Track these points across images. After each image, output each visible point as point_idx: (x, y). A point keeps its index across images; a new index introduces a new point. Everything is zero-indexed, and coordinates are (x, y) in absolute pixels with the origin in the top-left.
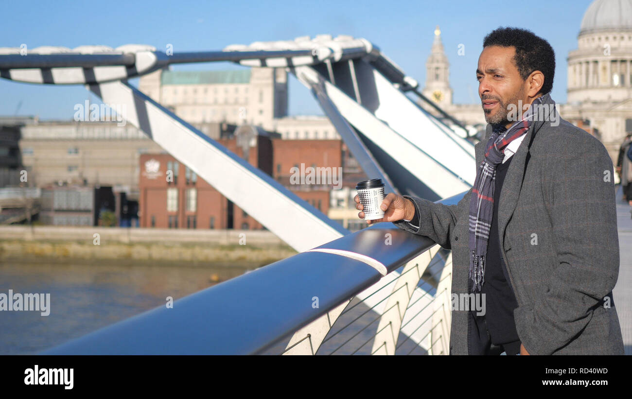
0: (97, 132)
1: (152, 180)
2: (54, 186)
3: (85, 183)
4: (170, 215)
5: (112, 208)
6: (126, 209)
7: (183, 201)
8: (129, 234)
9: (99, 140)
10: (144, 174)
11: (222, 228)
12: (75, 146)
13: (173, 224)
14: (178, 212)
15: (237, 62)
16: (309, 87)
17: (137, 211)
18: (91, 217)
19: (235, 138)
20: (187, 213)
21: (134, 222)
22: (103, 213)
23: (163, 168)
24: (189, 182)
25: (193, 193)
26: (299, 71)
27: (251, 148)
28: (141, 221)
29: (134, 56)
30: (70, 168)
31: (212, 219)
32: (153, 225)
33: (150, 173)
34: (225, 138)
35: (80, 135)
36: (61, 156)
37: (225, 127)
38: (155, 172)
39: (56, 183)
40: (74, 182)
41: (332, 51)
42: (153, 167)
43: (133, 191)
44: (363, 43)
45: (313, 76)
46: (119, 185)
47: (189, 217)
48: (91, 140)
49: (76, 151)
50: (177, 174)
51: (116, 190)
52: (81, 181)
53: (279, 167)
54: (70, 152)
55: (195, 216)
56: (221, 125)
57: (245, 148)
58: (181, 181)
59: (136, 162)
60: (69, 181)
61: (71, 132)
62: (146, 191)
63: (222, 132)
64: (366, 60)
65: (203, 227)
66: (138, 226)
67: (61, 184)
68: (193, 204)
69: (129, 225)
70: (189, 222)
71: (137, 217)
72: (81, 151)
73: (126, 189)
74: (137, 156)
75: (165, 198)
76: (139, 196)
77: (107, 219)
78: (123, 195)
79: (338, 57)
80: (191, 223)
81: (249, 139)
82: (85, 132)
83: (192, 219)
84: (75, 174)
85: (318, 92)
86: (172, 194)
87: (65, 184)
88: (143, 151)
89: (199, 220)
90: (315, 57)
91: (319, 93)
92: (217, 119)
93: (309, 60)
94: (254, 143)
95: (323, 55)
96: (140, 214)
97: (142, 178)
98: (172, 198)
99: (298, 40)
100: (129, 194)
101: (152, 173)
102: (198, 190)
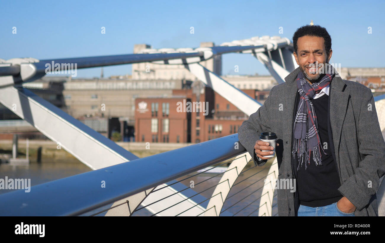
0: (109, 85)
1: (142, 114)
2: (84, 118)
3: (103, 115)
4: (153, 135)
5: (118, 130)
6: (127, 131)
7: (161, 126)
8: (129, 146)
9: (110, 90)
10: (138, 110)
11: (184, 142)
12: (96, 93)
13: (155, 140)
14: (158, 133)
16: (263, 63)
17: (134, 131)
18: (106, 136)
19: (191, 88)
20: (163, 133)
21: (132, 139)
22: (114, 133)
23: (149, 107)
24: (165, 115)
25: (167, 122)
26: (258, 55)
27: (201, 95)
28: (136, 138)
29: (203, 53)
30: (93, 107)
31: (178, 137)
32: (143, 140)
33: (141, 110)
34: (185, 89)
35: (98, 87)
36: (87, 99)
37: (185, 82)
38: (144, 109)
39: (86, 116)
40: (96, 115)
41: (274, 45)
42: (143, 106)
43: (130, 120)
44: (286, 40)
45: (265, 58)
46: (122, 117)
47: (164, 135)
48: (106, 90)
49: (96, 97)
50: (157, 110)
51: (121, 120)
52: (100, 115)
53: (218, 106)
54: (93, 98)
55: (168, 135)
56: (182, 81)
57: (198, 94)
58: (160, 114)
59: (133, 103)
60: (93, 115)
61: (93, 85)
62: (139, 120)
63: (183, 85)
64: (287, 48)
65: (173, 142)
66: (134, 141)
67: (88, 116)
68: (167, 127)
69: (129, 141)
70: (164, 139)
71: (133, 136)
72: (99, 97)
73: (127, 119)
74: (133, 99)
75: (150, 125)
76: (134, 123)
77: (116, 137)
78: (125, 123)
79: (275, 48)
80: (166, 139)
81: (200, 89)
82: (102, 86)
83: (166, 137)
84: (96, 110)
85: (268, 66)
86: (154, 122)
87: (91, 116)
88: (136, 96)
89: (171, 137)
90: (266, 48)
92: (180, 77)
93: (263, 50)
94: (203, 91)
95: (270, 47)
96: (136, 134)
97: (137, 112)
98: (155, 125)
100: (128, 122)
101: (143, 109)
102: (170, 120)
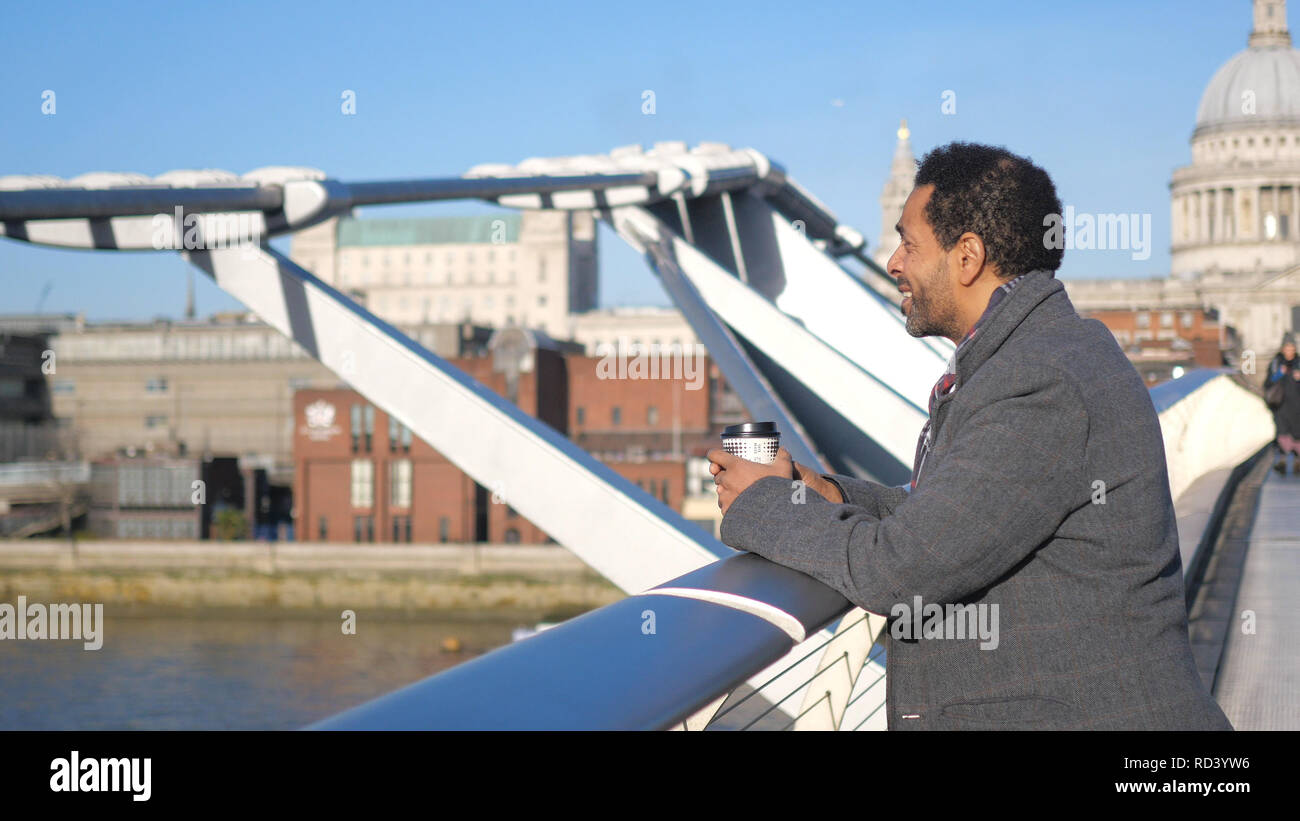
0: (206, 345)
1: (319, 444)
2: (118, 458)
3: (182, 450)
4: (357, 516)
5: (238, 501)
6: (266, 503)
7: (383, 485)
8: (274, 556)
9: (209, 361)
10: (304, 431)
11: (461, 541)
12: (162, 375)
13: (365, 534)
14: (374, 507)
15: (493, 199)
16: (640, 250)
17: (290, 505)
18: (194, 522)
19: (490, 353)
20: (393, 510)
21: (283, 530)
22: (220, 512)
23: (341, 418)
24: (397, 446)
25: (404, 470)
26: (618, 215)
27: (524, 375)
28: (299, 528)
29: (280, 191)
30: (151, 421)
31: (443, 522)
32: (323, 535)
33: (315, 429)
34: (468, 356)
35: (169, 352)
36: (130, 394)
37: (468, 333)
38: (327, 426)
39: (123, 452)
40: (160, 448)
41: (688, 176)
42: (321, 416)
43: (279, 466)
44: (751, 157)
45: (648, 226)
46: (252, 454)
47: (396, 518)
48: (196, 361)
49: (163, 385)
50: (371, 429)
51: (246, 464)
52: (173, 447)
53: (581, 413)
54: (150, 388)
55: (409, 516)
56: (461, 328)
57: (511, 376)
58: (380, 445)
59: (287, 406)
60: (150, 447)
61: (151, 346)
62: (307, 464)
63: (464, 344)
64: (757, 193)
65: (426, 539)
66: (292, 538)
67: (131, 453)
68: (404, 489)
69: (273, 537)
70: (396, 528)
71: (289, 520)
72: (172, 385)
73: (267, 462)
74: (288, 393)
75: (347, 480)
76: (293, 477)
77: (228, 523)
78: (260, 474)
79: (699, 186)
80: (402, 532)
81: (519, 356)
82: (182, 346)
83: (402, 523)
84: (161, 432)
85: (659, 260)
86: (362, 471)
87: (141, 452)
88: (301, 383)
89: (418, 525)
90: (653, 188)
91: (662, 261)
92: (453, 315)
93: (640, 194)
94: (528, 364)
95: (669, 183)
96: (297, 512)
97: (299, 439)
98: (362, 481)
99: (616, 153)
100: (272, 471)
101: (320, 428)
102: (414, 463)
